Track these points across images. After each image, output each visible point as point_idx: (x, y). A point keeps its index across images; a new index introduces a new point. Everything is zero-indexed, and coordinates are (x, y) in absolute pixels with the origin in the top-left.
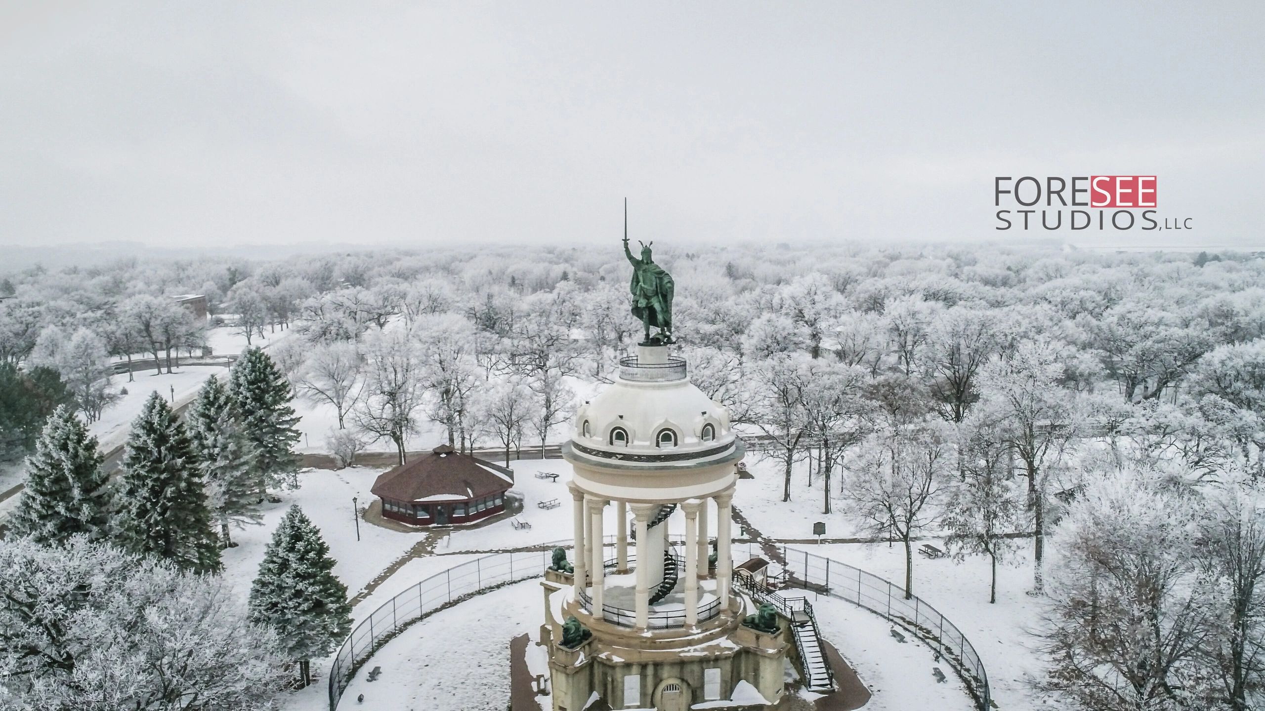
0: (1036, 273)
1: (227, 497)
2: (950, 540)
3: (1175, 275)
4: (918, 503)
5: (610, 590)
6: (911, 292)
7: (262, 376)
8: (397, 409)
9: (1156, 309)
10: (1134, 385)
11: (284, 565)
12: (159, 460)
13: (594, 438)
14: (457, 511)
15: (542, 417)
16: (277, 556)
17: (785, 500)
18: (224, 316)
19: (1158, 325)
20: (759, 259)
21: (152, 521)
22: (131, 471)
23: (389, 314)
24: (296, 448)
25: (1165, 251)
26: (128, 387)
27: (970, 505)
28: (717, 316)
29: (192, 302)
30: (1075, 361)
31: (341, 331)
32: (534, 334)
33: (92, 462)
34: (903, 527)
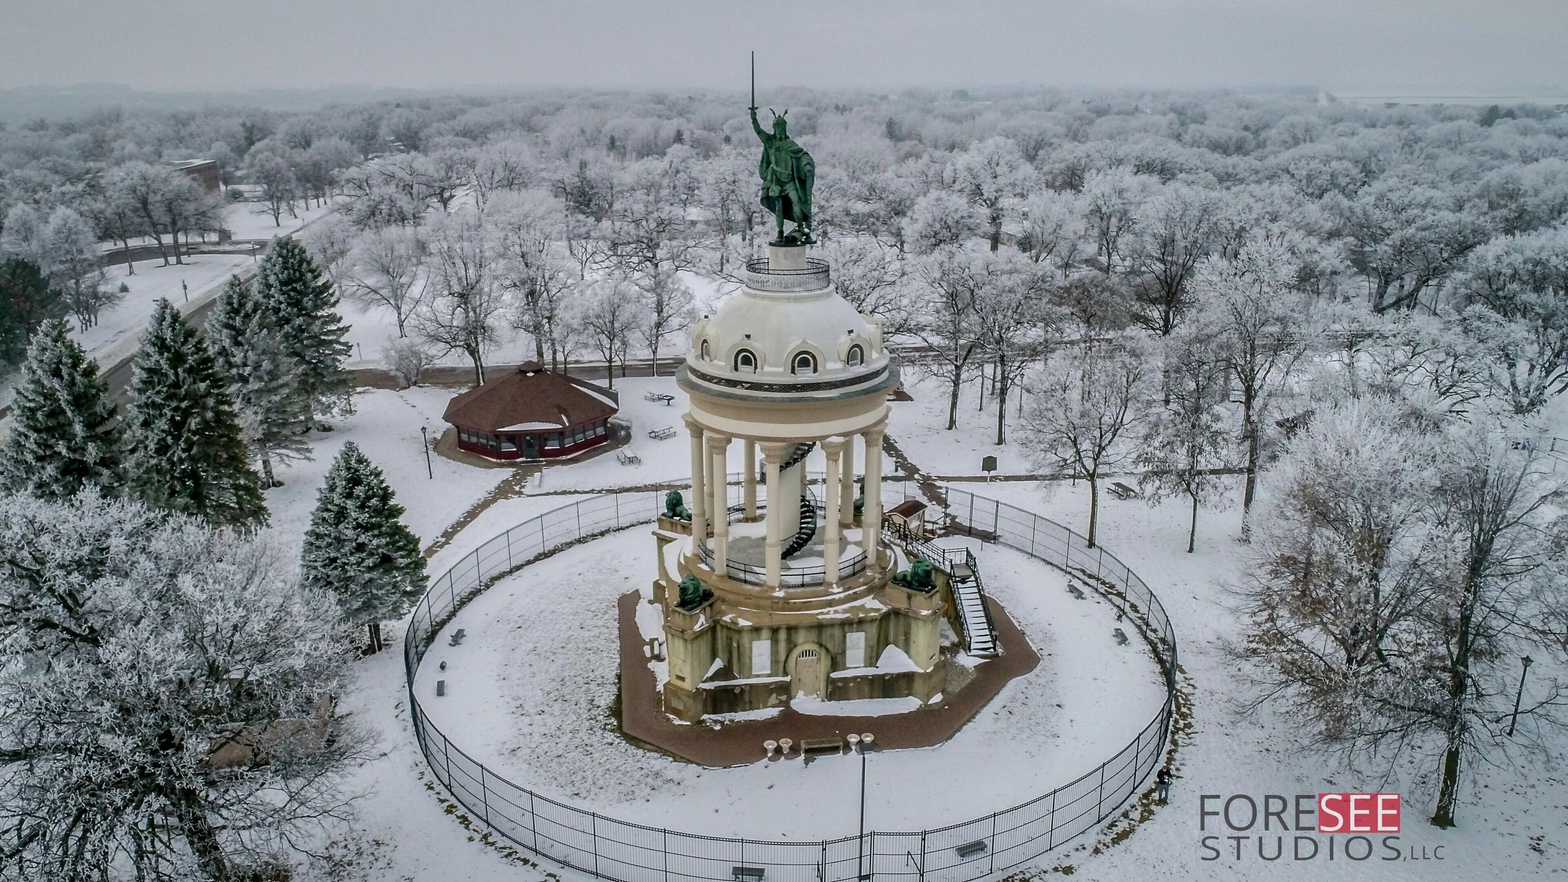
0: (1280, 134)
1: (265, 426)
2: (1145, 478)
3: (1455, 138)
4: (1109, 435)
5: (735, 541)
6: (1120, 162)
7: (297, 274)
8: (471, 314)
9: (1425, 186)
10: (1387, 283)
11: (341, 515)
12: (177, 385)
13: (715, 362)
14: (549, 443)
15: (653, 324)
16: (332, 502)
17: (950, 428)
18: (243, 188)
19: (1424, 207)
20: (929, 112)
21: (175, 459)
22: (143, 398)
23: (453, 187)
24: (346, 364)
25: (1447, 103)
26: (129, 282)
27: (1173, 438)
28: (872, 193)
29: (198, 170)
30: (1316, 257)
31: (394, 211)
32: (640, 217)
33: (94, 391)
34: (1089, 464)
